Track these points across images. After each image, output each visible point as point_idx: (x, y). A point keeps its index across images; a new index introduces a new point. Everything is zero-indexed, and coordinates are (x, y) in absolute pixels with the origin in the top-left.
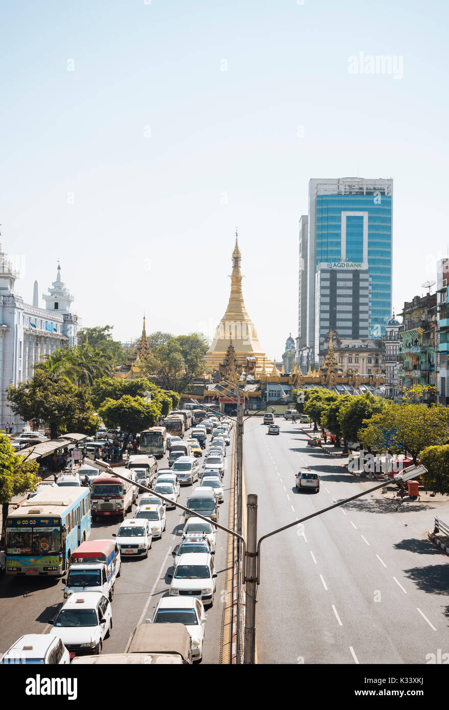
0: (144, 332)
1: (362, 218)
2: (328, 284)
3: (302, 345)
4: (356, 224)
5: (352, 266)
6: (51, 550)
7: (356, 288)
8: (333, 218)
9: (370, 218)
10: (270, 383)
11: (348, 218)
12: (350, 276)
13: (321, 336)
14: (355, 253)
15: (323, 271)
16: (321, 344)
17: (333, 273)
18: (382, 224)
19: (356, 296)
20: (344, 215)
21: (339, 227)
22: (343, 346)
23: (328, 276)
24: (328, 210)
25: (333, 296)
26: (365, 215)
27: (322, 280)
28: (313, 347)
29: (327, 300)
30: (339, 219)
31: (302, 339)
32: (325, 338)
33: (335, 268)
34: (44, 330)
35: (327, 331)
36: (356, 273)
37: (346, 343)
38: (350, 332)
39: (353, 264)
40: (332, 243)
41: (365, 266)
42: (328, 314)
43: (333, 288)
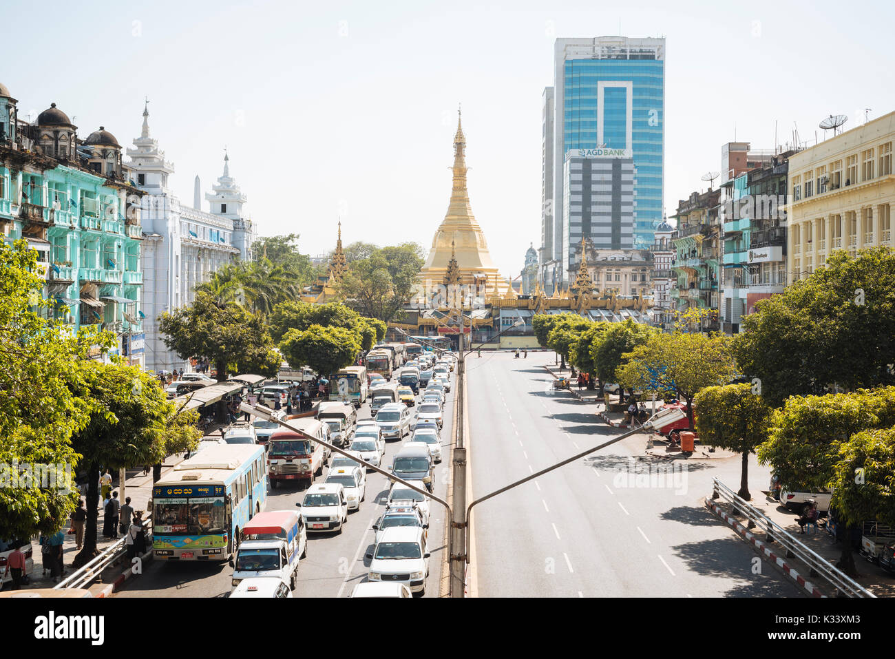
0: (339, 243)
1: (624, 90)
2: (579, 177)
3: (547, 258)
4: (615, 97)
5: (612, 154)
6: (213, 528)
7: (617, 183)
8: (587, 91)
9: (635, 90)
10: (504, 308)
11: (607, 90)
12: (609, 167)
13: (571, 245)
14: (615, 137)
15: (574, 161)
16: (571, 256)
17: (587, 163)
18: (651, 98)
19: (616, 192)
20: (601, 86)
21: (595, 102)
22: (599, 259)
23: (580, 166)
24: (580, 80)
25: (587, 193)
26: (629, 86)
27: (572, 172)
28: (560, 260)
29: (579, 198)
30: (595, 91)
31: (546, 249)
32: (577, 248)
33: (589, 156)
34: (207, 240)
35: (579, 239)
36: (617, 163)
37: (603, 254)
38: (608, 240)
39: (613, 150)
40: (585, 123)
41: (628, 153)
42: (581, 217)
43: (587, 183)
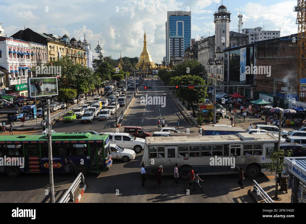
0: (121, 57)
1: (182, 23)
2: (172, 42)
3: (166, 59)
4: (180, 24)
7: (180, 43)
8: (174, 23)
9: (184, 23)
10: (153, 70)
11: (178, 23)
12: (178, 40)
13: (170, 56)
14: (180, 33)
15: (171, 38)
16: (170, 59)
17: (174, 39)
18: (188, 24)
19: (180, 45)
20: (177, 22)
21: (176, 25)
22: (176, 59)
23: (172, 40)
24: (172, 20)
25: (174, 45)
26: (183, 22)
28: (169, 60)
29: (172, 46)
30: (176, 23)
31: (166, 57)
32: (171, 57)
34: (96, 58)
35: (172, 55)
36: (180, 39)
37: (177, 58)
38: (178, 55)
39: (180, 36)
40: (174, 30)
41: (183, 37)
42: (175, 51)
43: (174, 43)
